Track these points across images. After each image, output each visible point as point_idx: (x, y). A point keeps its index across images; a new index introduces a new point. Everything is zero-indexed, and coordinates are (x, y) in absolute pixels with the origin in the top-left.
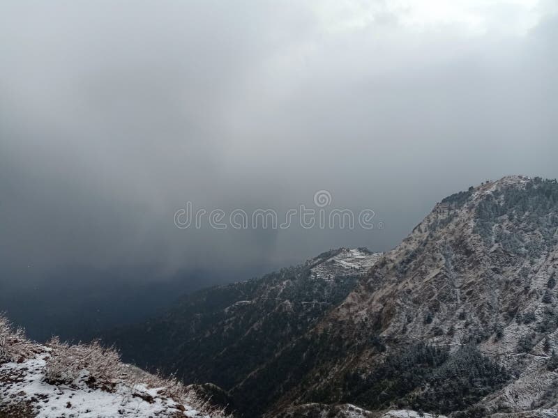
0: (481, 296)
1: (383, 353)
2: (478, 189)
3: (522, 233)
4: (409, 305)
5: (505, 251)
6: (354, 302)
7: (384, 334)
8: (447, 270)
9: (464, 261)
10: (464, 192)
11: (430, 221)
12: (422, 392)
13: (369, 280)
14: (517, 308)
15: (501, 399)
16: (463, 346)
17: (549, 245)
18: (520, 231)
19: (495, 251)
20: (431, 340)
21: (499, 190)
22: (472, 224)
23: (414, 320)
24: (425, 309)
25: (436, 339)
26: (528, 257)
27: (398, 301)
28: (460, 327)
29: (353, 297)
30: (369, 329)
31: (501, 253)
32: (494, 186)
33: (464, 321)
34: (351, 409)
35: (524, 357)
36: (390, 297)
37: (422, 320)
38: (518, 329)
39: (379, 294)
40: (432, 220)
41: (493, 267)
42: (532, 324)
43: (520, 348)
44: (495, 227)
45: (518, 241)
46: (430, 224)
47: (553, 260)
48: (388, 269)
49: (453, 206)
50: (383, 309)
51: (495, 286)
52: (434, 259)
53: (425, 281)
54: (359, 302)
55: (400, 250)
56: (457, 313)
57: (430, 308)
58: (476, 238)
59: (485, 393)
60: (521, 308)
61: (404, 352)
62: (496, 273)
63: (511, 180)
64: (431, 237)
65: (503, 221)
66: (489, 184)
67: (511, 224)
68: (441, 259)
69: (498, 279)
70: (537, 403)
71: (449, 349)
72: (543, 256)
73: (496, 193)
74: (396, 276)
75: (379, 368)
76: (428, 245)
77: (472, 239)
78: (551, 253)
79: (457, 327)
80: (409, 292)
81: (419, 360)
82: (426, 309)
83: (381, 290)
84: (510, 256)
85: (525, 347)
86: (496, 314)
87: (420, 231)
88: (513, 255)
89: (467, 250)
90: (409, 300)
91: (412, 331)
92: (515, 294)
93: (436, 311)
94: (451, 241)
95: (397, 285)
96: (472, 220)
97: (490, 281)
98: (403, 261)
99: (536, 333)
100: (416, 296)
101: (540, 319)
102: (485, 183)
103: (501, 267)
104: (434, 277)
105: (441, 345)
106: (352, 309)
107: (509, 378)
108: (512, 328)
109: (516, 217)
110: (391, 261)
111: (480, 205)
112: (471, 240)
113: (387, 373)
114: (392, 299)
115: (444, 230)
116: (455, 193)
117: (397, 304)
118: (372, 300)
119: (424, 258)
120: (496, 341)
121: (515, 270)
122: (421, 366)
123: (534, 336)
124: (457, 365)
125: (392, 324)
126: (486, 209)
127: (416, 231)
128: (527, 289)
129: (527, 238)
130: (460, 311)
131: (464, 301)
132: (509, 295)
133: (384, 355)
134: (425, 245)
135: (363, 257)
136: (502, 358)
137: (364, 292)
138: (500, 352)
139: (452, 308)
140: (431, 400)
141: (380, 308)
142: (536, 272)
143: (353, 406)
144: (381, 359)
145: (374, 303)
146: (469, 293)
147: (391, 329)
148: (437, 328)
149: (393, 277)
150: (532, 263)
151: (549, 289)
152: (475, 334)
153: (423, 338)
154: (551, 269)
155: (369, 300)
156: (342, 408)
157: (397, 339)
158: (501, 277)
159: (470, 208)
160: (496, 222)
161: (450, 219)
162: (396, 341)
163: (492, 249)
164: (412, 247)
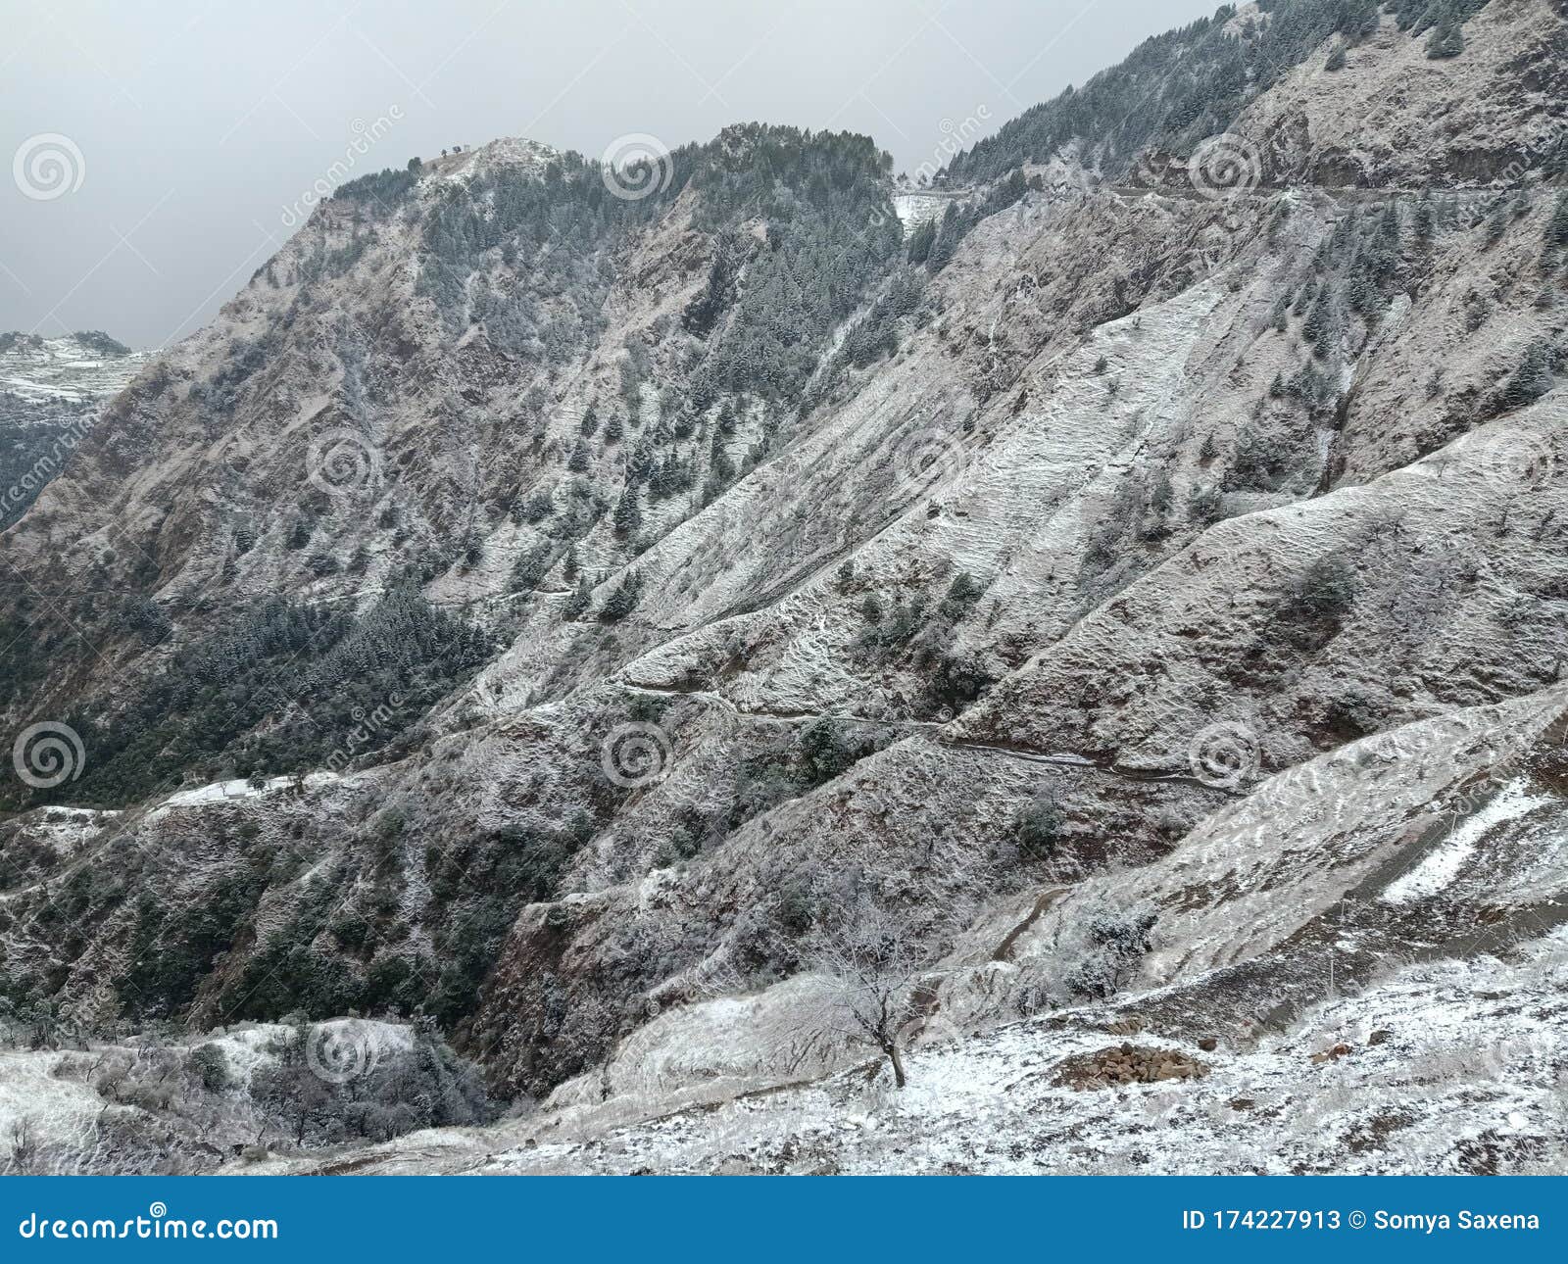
0: (436, 463)
1: (164, 648)
2: (434, 167)
3: (533, 300)
4: (243, 501)
5: (494, 347)
6: (63, 510)
7: (168, 593)
8: (350, 397)
9: (395, 373)
10: (397, 172)
11: (300, 254)
12: (274, 728)
13: (114, 438)
14: (517, 489)
15: (467, 701)
16: (387, 594)
17: (590, 333)
18: (532, 294)
19: (471, 346)
20: (306, 590)
21: (483, 175)
22: (414, 268)
23: (258, 542)
24: (288, 511)
25: (318, 586)
26: (545, 361)
27: (209, 495)
28: (380, 548)
29: (59, 495)
30: (119, 585)
31: (483, 350)
32: (472, 164)
33: (393, 532)
34: (56, 818)
35: (525, 599)
36: (185, 483)
37: (281, 540)
38: (514, 538)
39: (147, 479)
40: (309, 252)
41: (465, 387)
42: (547, 524)
43: (517, 579)
44: (471, 281)
45: (524, 321)
46: (302, 262)
47: (597, 368)
48: (174, 399)
49: (365, 211)
50: (162, 521)
51: (469, 436)
52: (314, 368)
53: (286, 431)
54: (83, 508)
55: (212, 339)
56: (375, 514)
57: (303, 507)
58: (424, 307)
59: (437, 696)
60: (524, 487)
61: (226, 634)
62: (474, 404)
63: (513, 151)
64: (307, 303)
65: (491, 264)
66: (459, 156)
67: (509, 274)
68: (332, 369)
69: (477, 420)
70: (538, 695)
71: (353, 606)
72: (577, 360)
73: (477, 186)
74: (202, 420)
75: (149, 690)
76: (297, 327)
77: (415, 312)
78: (593, 352)
79: (374, 547)
80: (242, 465)
81: (271, 647)
82: (293, 509)
83: (155, 464)
84: (504, 358)
85: (528, 577)
86: (469, 507)
87: (273, 281)
88: (512, 357)
89: (402, 343)
90: (243, 487)
91: (250, 574)
92: (514, 454)
93: (320, 511)
94: (359, 316)
95: (205, 447)
96: (414, 257)
97: (457, 425)
98: (224, 376)
99: (553, 542)
100: (263, 474)
101: (562, 510)
102: (450, 152)
103: (485, 387)
104: (312, 421)
105: (333, 598)
106: (57, 534)
107: (491, 651)
108: (503, 537)
109: (520, 256)
110: (186, 375)
111: (434, 214)
112: (412, 313)
113: (175, 696)
114: (190, 490)
115: (341, 283)
116: (371, 171)
117: (203, 501)
118: (127, 499)
119: (284, 364)
120: (465, 571)
121: (516, 395)
122: (276, 663)
123: (547, 551)
124: (368, 644)
125: (192, 561)
126: (449, 227)
127: (262, 283)
128: (539, 438)
129: (546, 312)
130: (383, 505)
131: (394, 480)
132: (501, 458)
133: (166, 651)
134: (287, 326)
135: (92, 364)
136: (477, 608)
137: (96, 476)
138: (474, 596)
139: (364, 501)
140: (299, 741)
141: (154, 519)
142: (559, 398)
143: (60, 809)
144: (157, 663)
145: (132, 506)
146: (406, 459)
147: (187, 577)
148: (322, 557)
149: (192, 422)
150: (553, 377)
151: (584, 439)
152: (419, 561)
153: (282, 588)
154: (590, 389)
155: (118, 499)
156: (25, 822)
157: (205, 602)
158: (484, 414)
159: (411, 222)
160: (475, 266)
161: (357, 251)
162: (203, 609)
163: (464, 341)
164: (251, 330)
